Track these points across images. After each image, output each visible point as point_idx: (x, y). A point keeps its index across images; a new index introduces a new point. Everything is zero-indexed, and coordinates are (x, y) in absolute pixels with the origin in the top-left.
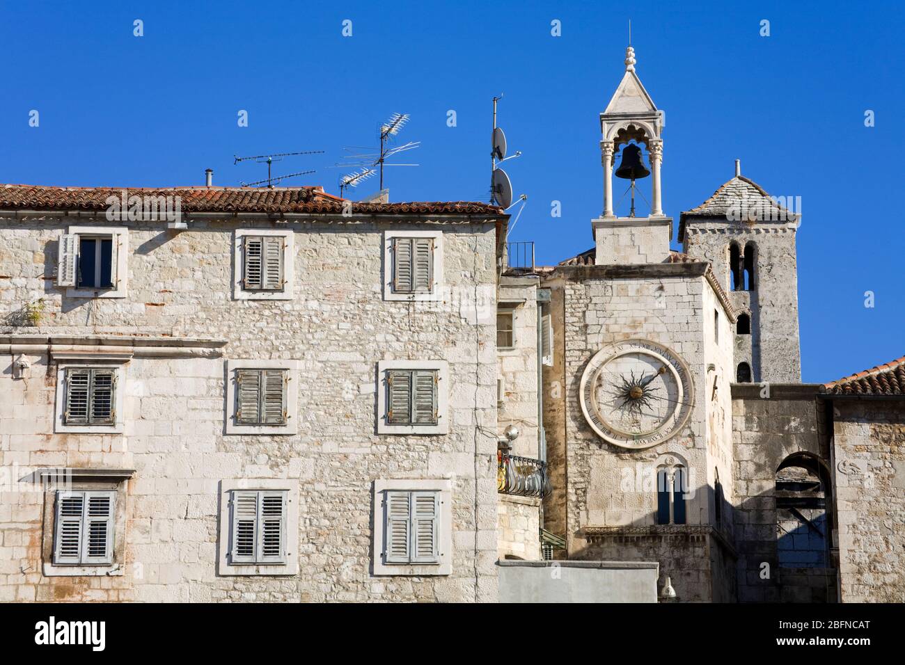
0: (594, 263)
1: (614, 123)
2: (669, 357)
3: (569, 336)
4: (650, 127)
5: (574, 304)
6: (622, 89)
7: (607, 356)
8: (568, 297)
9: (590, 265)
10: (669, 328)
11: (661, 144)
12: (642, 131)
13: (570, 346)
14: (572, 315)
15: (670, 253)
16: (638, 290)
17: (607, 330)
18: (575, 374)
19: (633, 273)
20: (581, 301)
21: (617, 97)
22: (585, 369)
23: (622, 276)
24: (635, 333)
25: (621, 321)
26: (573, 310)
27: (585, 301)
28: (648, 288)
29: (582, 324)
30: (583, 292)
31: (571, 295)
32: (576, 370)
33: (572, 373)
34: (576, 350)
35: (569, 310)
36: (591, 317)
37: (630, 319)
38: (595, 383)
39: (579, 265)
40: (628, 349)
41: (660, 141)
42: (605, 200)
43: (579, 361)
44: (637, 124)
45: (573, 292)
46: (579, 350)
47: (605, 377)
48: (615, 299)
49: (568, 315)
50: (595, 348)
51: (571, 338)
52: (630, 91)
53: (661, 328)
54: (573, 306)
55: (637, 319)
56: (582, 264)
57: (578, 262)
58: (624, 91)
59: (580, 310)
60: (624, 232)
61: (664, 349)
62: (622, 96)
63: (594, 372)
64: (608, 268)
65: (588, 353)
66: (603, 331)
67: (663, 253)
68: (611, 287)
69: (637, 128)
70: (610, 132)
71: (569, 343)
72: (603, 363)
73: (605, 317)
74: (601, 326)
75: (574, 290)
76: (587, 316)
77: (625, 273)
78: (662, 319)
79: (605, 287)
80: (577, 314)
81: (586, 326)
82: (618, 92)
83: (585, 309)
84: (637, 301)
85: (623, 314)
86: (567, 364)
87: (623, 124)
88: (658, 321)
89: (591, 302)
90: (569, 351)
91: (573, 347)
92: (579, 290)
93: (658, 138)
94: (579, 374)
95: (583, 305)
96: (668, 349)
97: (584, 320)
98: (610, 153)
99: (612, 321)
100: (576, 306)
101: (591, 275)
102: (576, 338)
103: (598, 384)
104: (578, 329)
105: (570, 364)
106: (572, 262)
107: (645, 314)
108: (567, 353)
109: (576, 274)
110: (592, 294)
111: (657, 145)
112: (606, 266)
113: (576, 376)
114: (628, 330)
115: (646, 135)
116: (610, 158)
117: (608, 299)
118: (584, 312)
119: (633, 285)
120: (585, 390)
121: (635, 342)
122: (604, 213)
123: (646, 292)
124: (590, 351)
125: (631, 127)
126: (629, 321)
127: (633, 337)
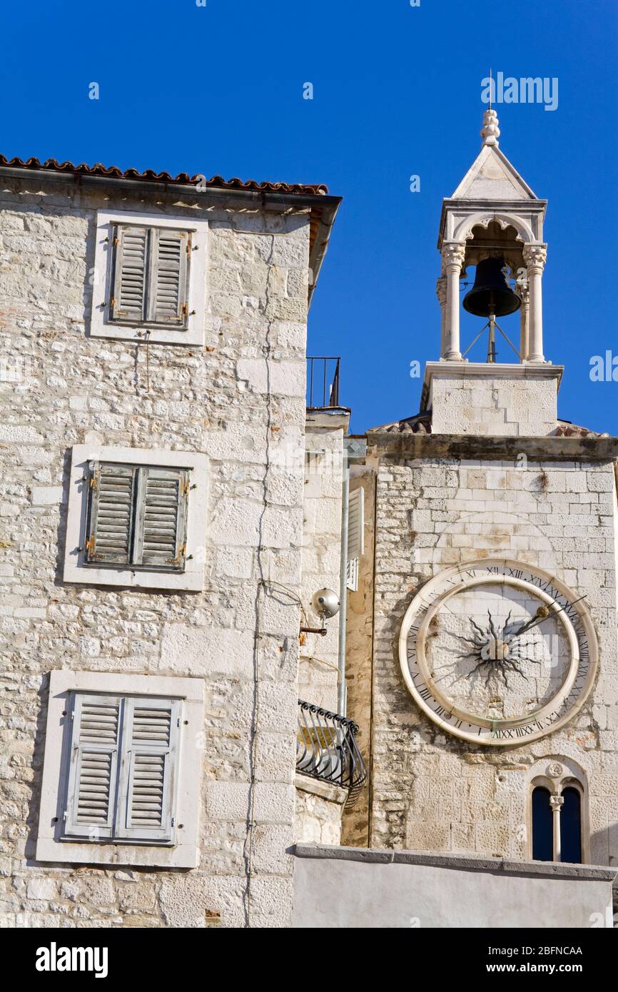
0: (429, 430)
1: (467, 215)
2: (554, 593)
3: (382, 550)
4: (527, 225)
5: (392, 497)
6: (479, 169)
7: (448, 586)
8: (384, 486)
9: (422, 432)
10: (554, 544)
11: (544, 251)
12: (512, 230)
13: (383, 566)
14: (389, 514)
15: (558, 424)
16: (503, 481)
17: (449, 543)
18: (390, 613)
19: (495, 450)
20: (405, 493)
21: (471, 179)
22: (409, 605)
23: (475, 455)
24: (496, 551)
25: (474, 529)
26: (391, 508)
27: (412, 493)
28: (520, 478)
29: (406, 531)
30: (409, 479)
31: (388, 483)
32: (392, 607)
33: (385, 612)
34: (394, 574)
35: (383, 507)
36: (421, 520)
37: (489, 527)
38: (426, 629)
39: (404, 432)
40: (483, 576)
41: (543, 247)
42: (450, 334)
43: (399, 591)
44: (506, 219)
45: (391, 478)
46: (399, 574)
47: (443, 622)
48: (463, 493)
49: (381, 514)
50: (427, 572)
51: (387, 554)
52: (493, 173)
53: (542, 544)
54: (392, 501)
55: (500, 527)
56: (410, 431)
57: (402, 428)
58: (481, 172)
59: (403, 508)
60: (480, 386)
61: (546, 579)
62: (478, 178)
63: (425, 611)
64: (454, 440)
65: (414, 580)
66: (442, 543)
67: (546, 423)
68: (458, 472)
69: (504, 225)
70: (460, 230)
71: (383, 561)
72: (441, 598)
73: (446, 521)
74: (439, 535)
75: (394, 474)
76: (414, 518)
77: (484, 450)
78: (545, 529)
79: (447, 473)
80: (398, 515)
81: (413, 535)
82: (471, 173)
83: (412, 506)
84: (502, 499)
85: (478, 517)
86: (378, 596)
87: (481, 218)
88: (536, 532)
89: (421, 495)
90: (383, 574)
91: (388, 568)
92: (402, 475)
93: (540, 242)
94: (398, 614)
95: (409, 500)
96: (553, 579)
97: (410, 524)
98: (459, 262)
99: (457, 528)
100: (397, 501)
101: (423, 451)
102: (394, 553)
103: (430, 633)
104: (398, 538)
105: (383, 597)
106: (392, 427)
107: (514, 520)
108: (379, 578)
109: (398, 447)
110: (423, 484)
111: (537, 253)
112: (451, 436)
113: (392, 618)
114: (484, 545)
115: (519, 237)
116: (458, 269)
117: (451, 492)
118: (410, 512)
119: (494, 472)
120: (408, 641)
121: (496, 565)
122: (447, 355)
123: (515, 484)
124: (419, 576)
125: (494, 225)
126: (487, 529)
127: (492, 555)
